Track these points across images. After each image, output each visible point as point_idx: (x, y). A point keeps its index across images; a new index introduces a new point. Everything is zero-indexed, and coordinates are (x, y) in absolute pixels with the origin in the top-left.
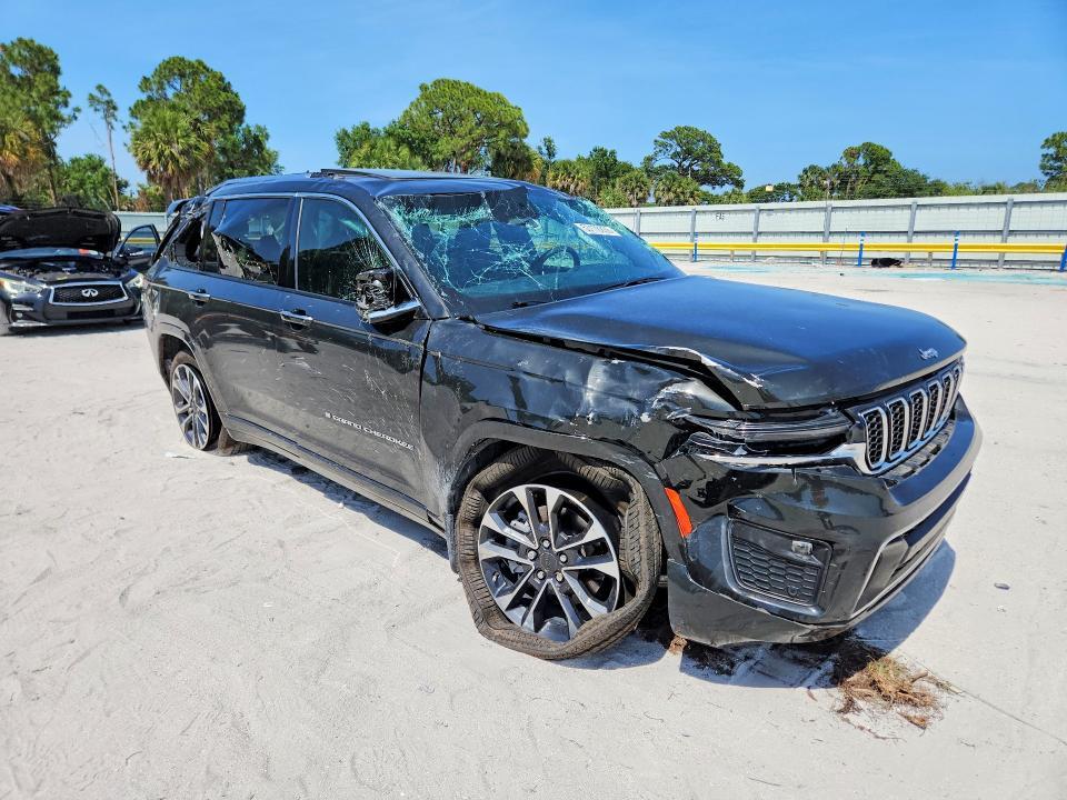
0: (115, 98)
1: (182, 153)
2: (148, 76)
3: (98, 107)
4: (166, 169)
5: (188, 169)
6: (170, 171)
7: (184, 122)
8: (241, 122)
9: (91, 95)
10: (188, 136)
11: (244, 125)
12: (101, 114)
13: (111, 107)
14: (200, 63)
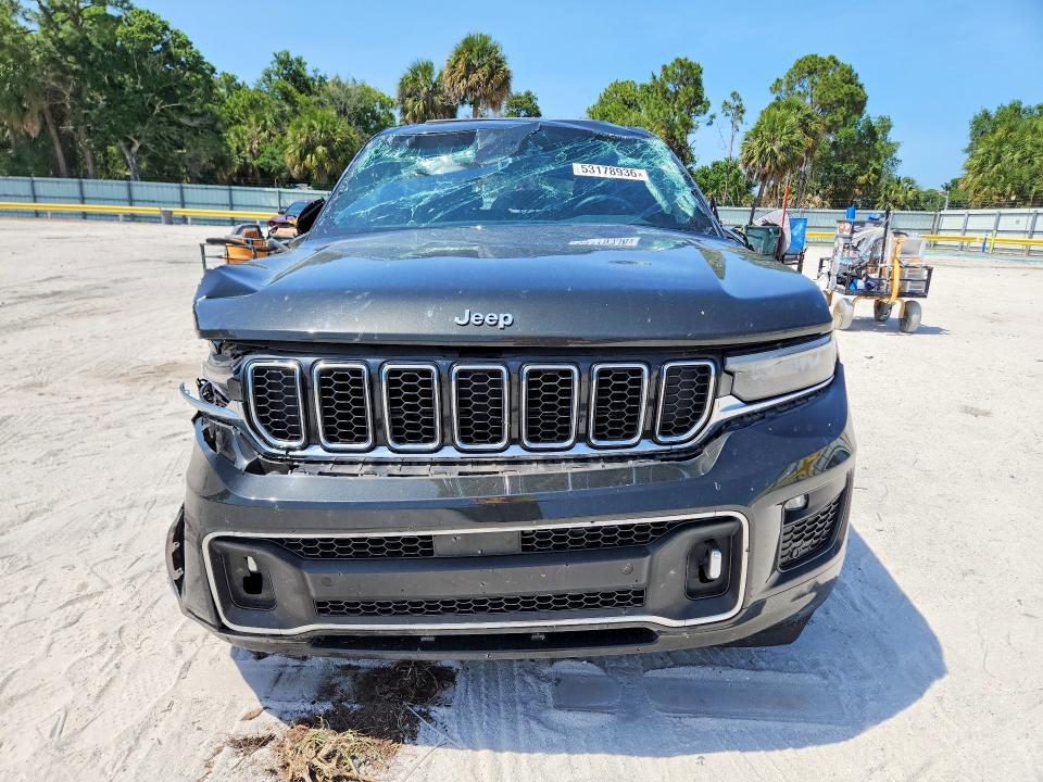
0: (745, 103)
1: (782, 150)
2: (781, 77)
3: (729, 112)
4: (764, 166)
5: (784, 164)
6: (767, 168)
7: (793, 120)
8: (860, 114)
9: (726, 103)
10: (793, 133)
11: (864, 117)
12: (729, 118)
13: (740, 110)
14: (832, 58)
